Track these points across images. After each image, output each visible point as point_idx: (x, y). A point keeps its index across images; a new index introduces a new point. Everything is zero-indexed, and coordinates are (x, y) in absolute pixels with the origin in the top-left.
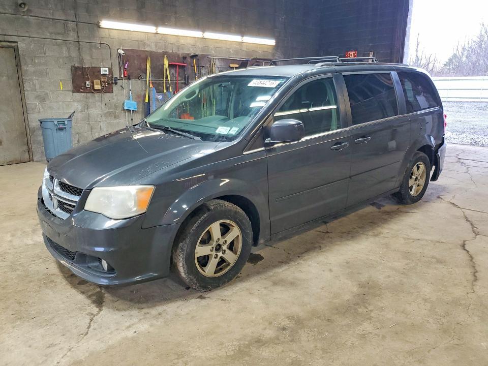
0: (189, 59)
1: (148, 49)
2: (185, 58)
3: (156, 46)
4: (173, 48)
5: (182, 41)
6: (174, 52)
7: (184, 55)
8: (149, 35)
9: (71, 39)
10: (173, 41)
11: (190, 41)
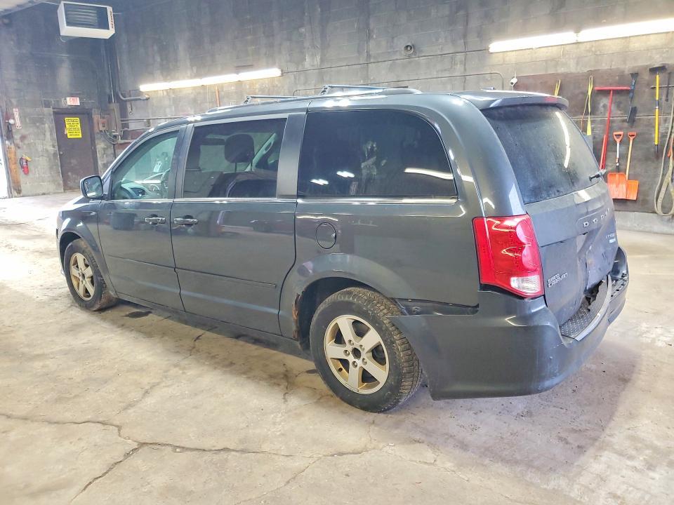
0: (646, 76)
1: (562, 70)
2: (635, 75)
3: (577, 64)
4: (612, 61)
5: (636, 45)
6: (613, 67)
7: (636, 70)
8: (567, 48)
9: (456, 74)
10: (615, 47)
11: (653, 41)
